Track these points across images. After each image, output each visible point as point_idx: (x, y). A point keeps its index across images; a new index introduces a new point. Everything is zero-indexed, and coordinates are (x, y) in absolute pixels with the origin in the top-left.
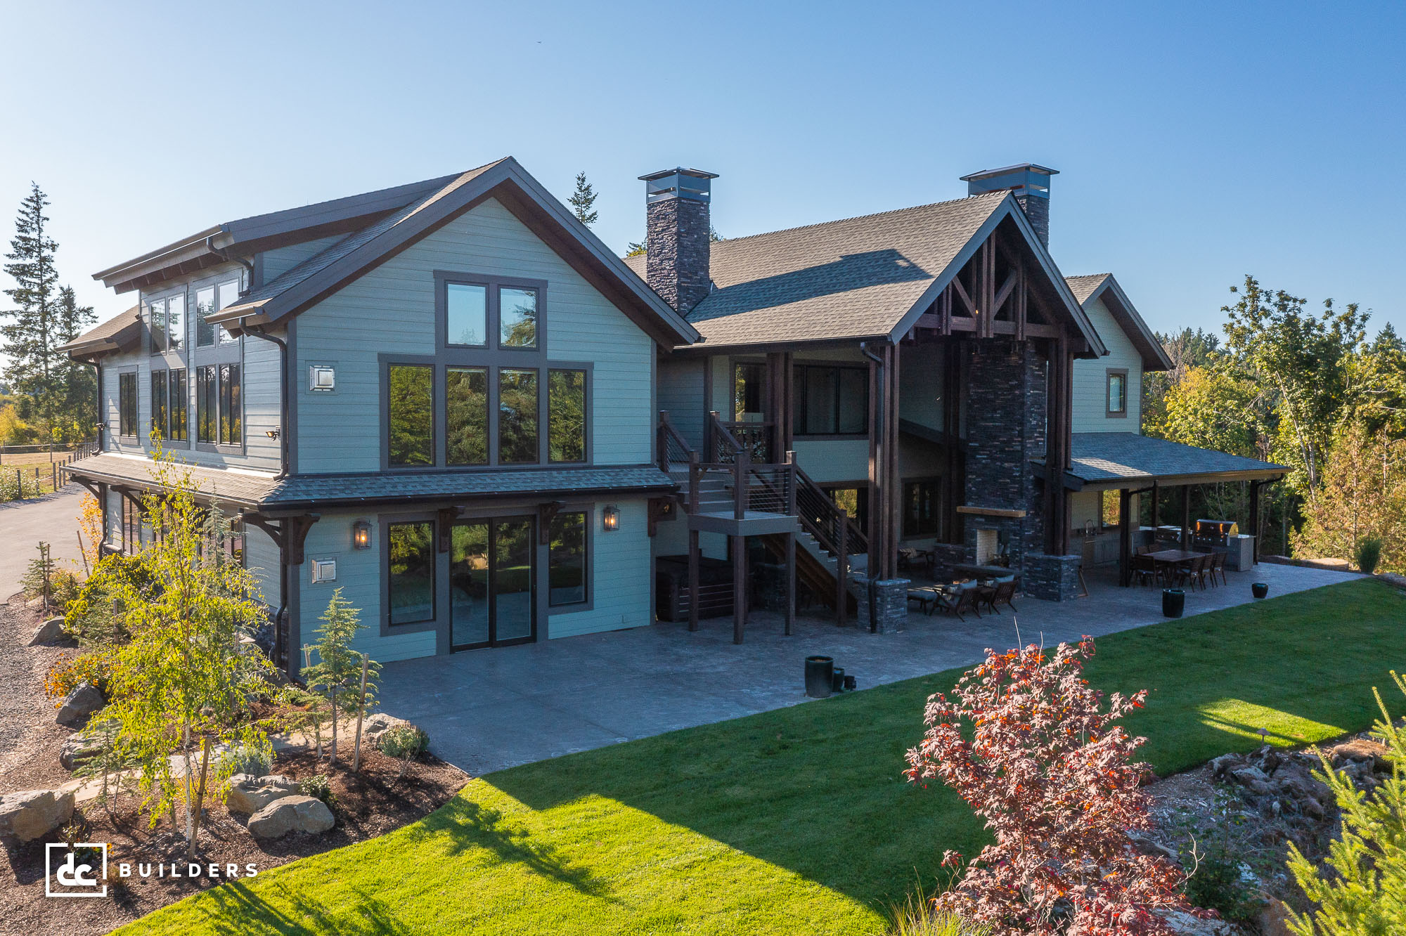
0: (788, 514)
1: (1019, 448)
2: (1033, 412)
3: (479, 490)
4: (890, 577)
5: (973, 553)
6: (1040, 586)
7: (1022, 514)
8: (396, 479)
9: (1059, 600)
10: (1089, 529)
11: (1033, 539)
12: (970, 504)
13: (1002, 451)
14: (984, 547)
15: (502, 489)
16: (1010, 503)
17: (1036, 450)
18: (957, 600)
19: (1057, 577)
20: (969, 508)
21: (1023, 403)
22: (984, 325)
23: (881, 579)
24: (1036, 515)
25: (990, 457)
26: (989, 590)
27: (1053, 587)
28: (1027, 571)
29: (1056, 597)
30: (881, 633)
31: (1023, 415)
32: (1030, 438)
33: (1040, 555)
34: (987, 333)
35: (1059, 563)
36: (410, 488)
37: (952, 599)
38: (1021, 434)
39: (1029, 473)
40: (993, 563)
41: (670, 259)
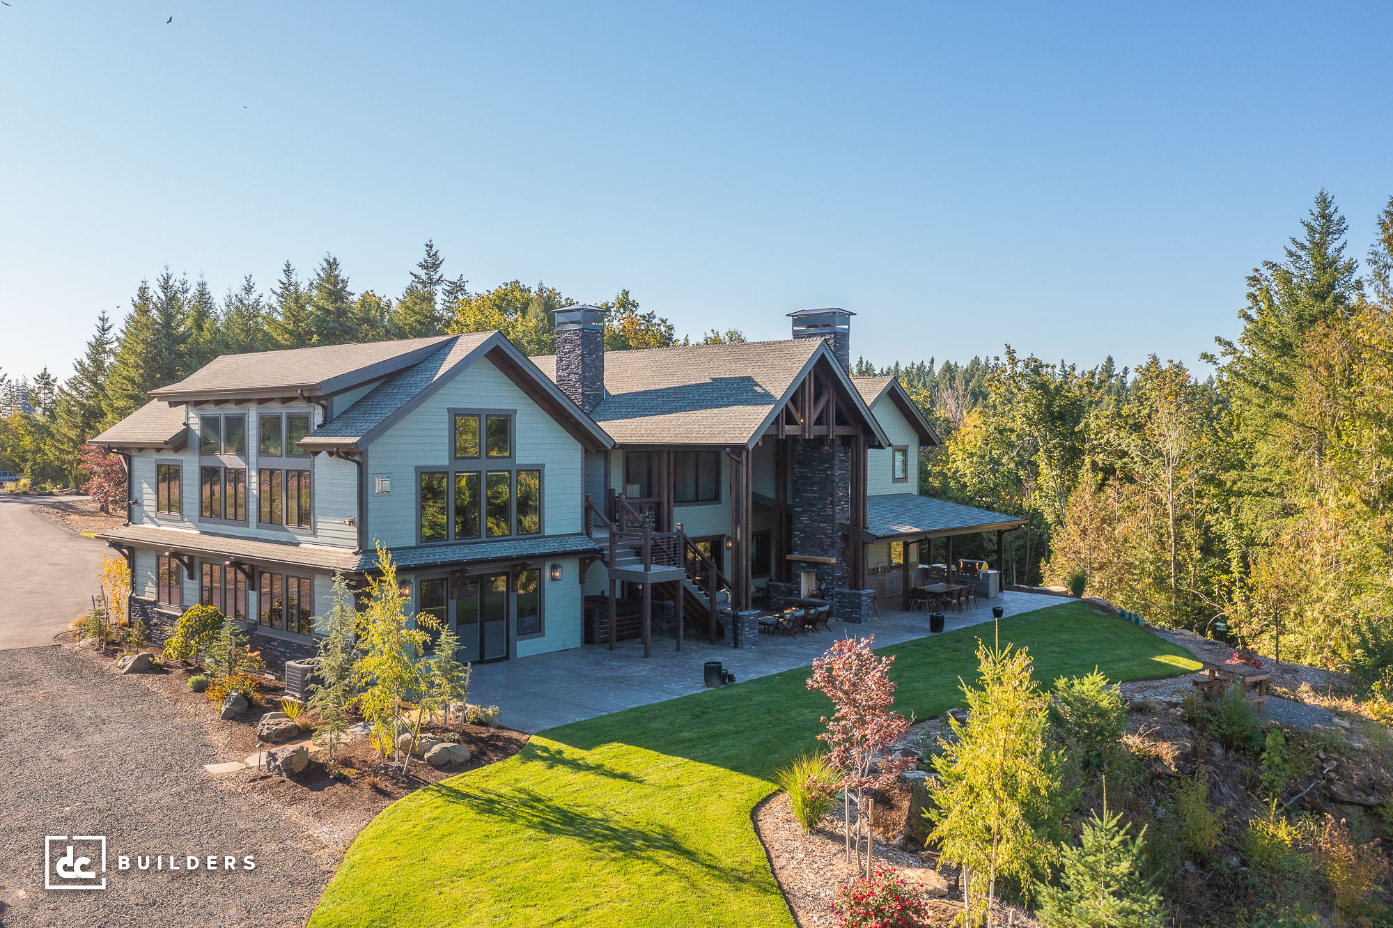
0: (678, 567)
1: (831, 513)
2: (840, 486)
3: (479, 557)
4: (747, 609)
5: (799, 589)
6: (847, 612)
7: (833, 561)
8: (427, 551)
9: (860, 622)
10: (881, 568)
11: (840, 578)
12: (796, 553)
13: (819, 515)
14: (806, 584)
15: (493, 555)
16: (826, 553)
17: (843, 513)
18: (791, 624)
19: (859, 606)
20: (795, 556)
21: (833, 481)
22: (807, 430)
23: (741, 610)
24: (843, 560)
25: (810, 518)
26: (812, 617)
27: (856, 613)
28: (837, 602)
29: (858, 621)
30: (742, 648)
31: (833, 489)
32: (838, 506)
33: (846, 590)
34: (809, 436)
35: (860, 595)
36: (437, 557)
37: (788, 624)
38: (832, 503)
39: (838, 531)
40: (813, 596)
41: (575, 374)
